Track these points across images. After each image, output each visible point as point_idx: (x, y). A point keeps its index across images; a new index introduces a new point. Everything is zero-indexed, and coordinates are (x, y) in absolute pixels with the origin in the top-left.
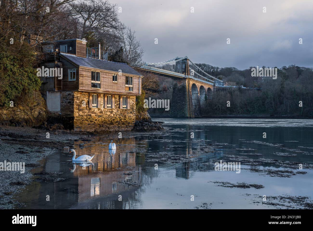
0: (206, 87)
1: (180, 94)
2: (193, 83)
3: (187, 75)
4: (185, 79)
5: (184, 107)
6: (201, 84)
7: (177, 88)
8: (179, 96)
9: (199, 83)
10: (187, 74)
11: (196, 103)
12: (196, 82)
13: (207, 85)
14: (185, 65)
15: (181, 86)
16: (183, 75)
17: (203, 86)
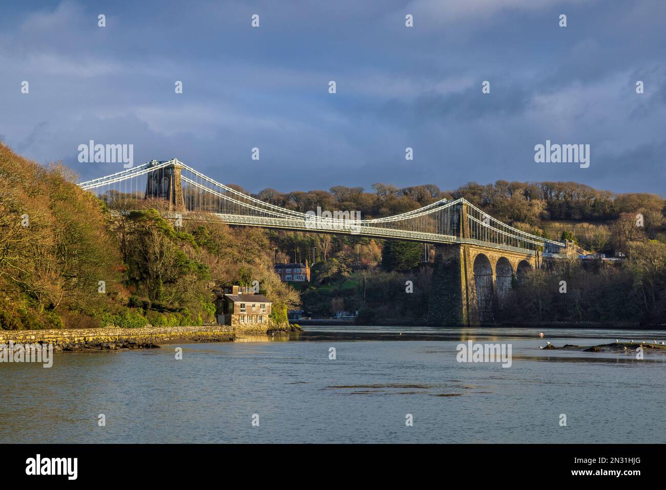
0: (515, 260)
1: (448, 276)
2: (479, 253)
3: (461, 238)
4: (457, 246)
5: (457, 304)
6: (501, 253)
7: (442, 265)
8: (446, 281)
9: (494, 251)
10: (461, 234)
11: (488, 296)
12: (488, 250)
13: (516, 254)
14: (459, 216)
15: (449, 260)
16: (453, 239)
17: (506, 257)
